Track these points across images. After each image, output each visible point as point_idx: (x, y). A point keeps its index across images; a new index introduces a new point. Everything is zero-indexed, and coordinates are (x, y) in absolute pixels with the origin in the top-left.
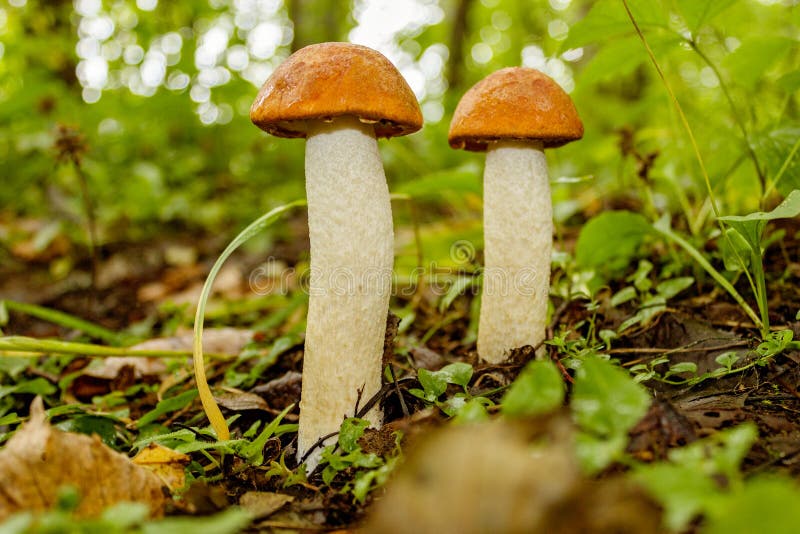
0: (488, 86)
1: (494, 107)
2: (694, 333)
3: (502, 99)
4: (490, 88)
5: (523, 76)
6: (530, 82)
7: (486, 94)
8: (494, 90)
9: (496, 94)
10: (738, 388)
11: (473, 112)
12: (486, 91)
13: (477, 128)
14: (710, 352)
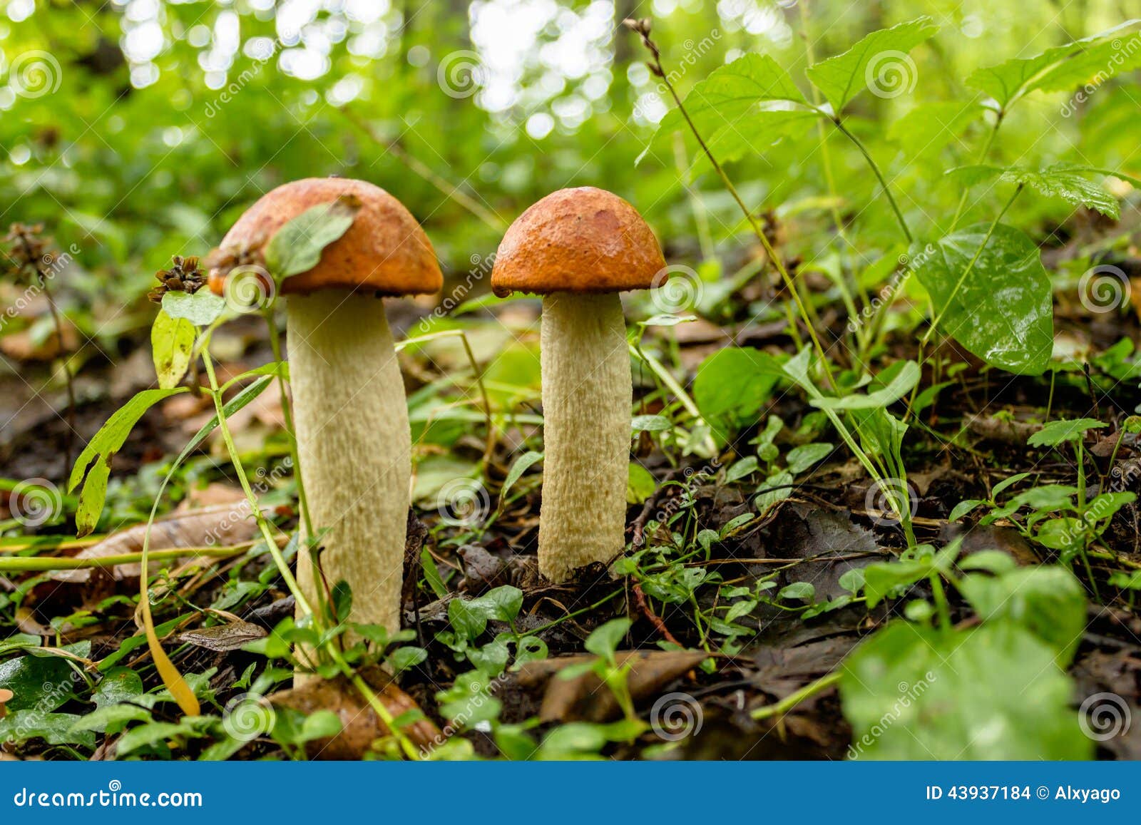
0: (537, 218)
1: (542, 251)
2: (820, 534)
3: (553, 240)
4: (540, 223)
5: (583, 204)
6: (591, 215)
7: (534, 231)
8: (544, 225)
9: (546, 232)
10: (864, 623)
11: (517, 256)
12: (534, 227)
13: (522, 279)
14: (838, 562)
